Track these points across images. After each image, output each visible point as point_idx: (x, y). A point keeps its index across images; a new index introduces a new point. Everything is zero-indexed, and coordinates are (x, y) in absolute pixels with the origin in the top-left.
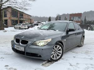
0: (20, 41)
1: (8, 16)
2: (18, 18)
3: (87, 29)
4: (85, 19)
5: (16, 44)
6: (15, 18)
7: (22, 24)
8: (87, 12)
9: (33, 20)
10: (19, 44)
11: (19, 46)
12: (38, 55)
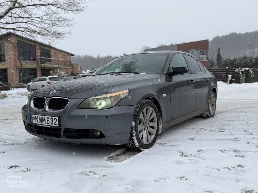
0: (47, 101)
1: (7, 58)
2: (36, 62)
3: (225, 81)
4: (219, 56)
5: (35, 113)
6: (29, 62)
7: (47, 78)
8: (223, 36)
9: (79, 67)
10: (45, 110)
11: (45, 115)
12: (95, 133)
